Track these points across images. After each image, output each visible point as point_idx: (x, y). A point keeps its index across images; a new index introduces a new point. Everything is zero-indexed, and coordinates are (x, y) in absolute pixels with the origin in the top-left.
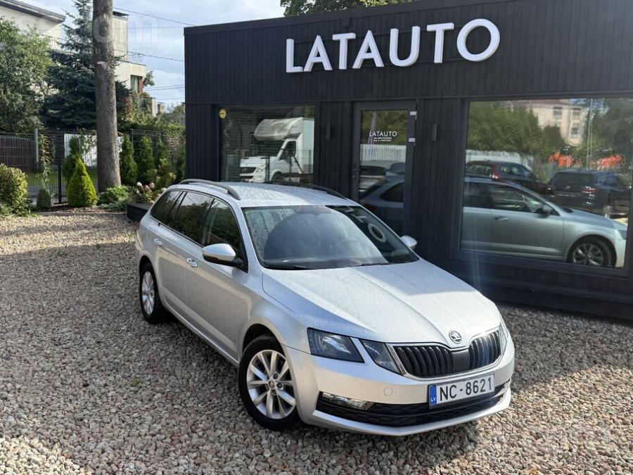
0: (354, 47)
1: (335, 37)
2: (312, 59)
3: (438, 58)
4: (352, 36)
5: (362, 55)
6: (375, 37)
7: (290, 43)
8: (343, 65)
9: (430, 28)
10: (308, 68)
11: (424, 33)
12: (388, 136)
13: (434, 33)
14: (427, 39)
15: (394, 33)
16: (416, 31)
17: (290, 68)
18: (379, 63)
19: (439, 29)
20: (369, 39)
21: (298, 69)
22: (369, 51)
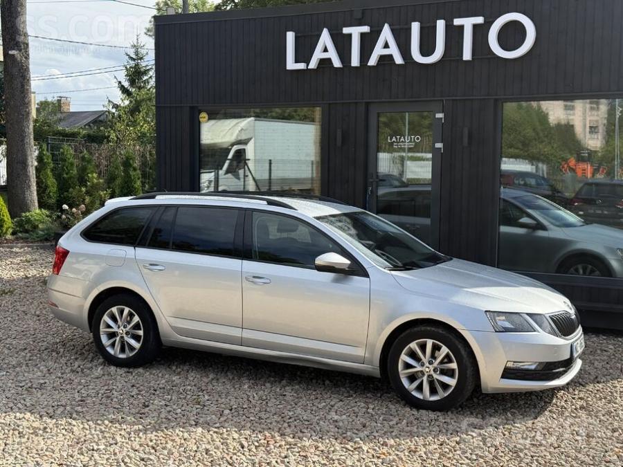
0: (368, 43)
1: (346, 30)
2: (318, 55)
3: (467, 55)
4: (366, 29)
5: (378, 51)
6: (393, 31)
7: (290, 37)
8: (355, 62)
9: (457, 22)
10: (313, 64)
11: (449, 28)
12: (410, 142)
13: (461, 28)
14: (454, 35)
15: (415, 27)
16: (441, 25)
17: (291, 65)
18: (399, 60)
19: (468, 23)
20: (386, 34)
21: (301, 66)
22: (386, 46)
